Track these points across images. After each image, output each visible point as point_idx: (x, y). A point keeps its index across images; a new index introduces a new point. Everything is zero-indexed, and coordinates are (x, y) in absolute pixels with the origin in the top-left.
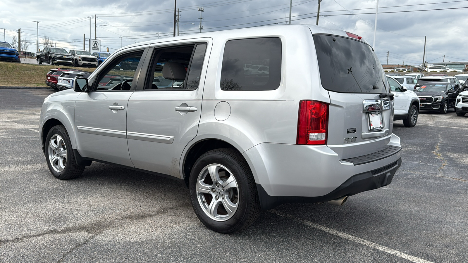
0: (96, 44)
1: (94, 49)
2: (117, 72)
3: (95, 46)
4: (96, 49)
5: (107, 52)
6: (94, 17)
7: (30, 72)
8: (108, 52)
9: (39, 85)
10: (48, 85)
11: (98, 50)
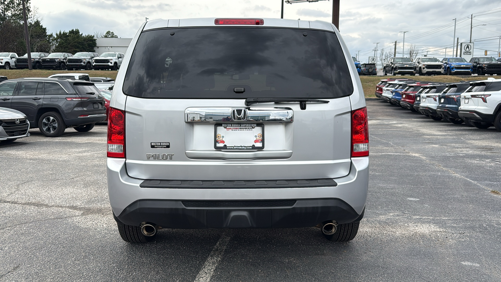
0: (468, 48)
1: (466, 53)
2: (465, 78)
3: (467, 50)
4: (468, 53)
5: (485, 55)
6: (471, 17)
7: (367, 84)
8: (487, 55)
9: (371, 96)
10: (377, 96)
11: (471, 54)
